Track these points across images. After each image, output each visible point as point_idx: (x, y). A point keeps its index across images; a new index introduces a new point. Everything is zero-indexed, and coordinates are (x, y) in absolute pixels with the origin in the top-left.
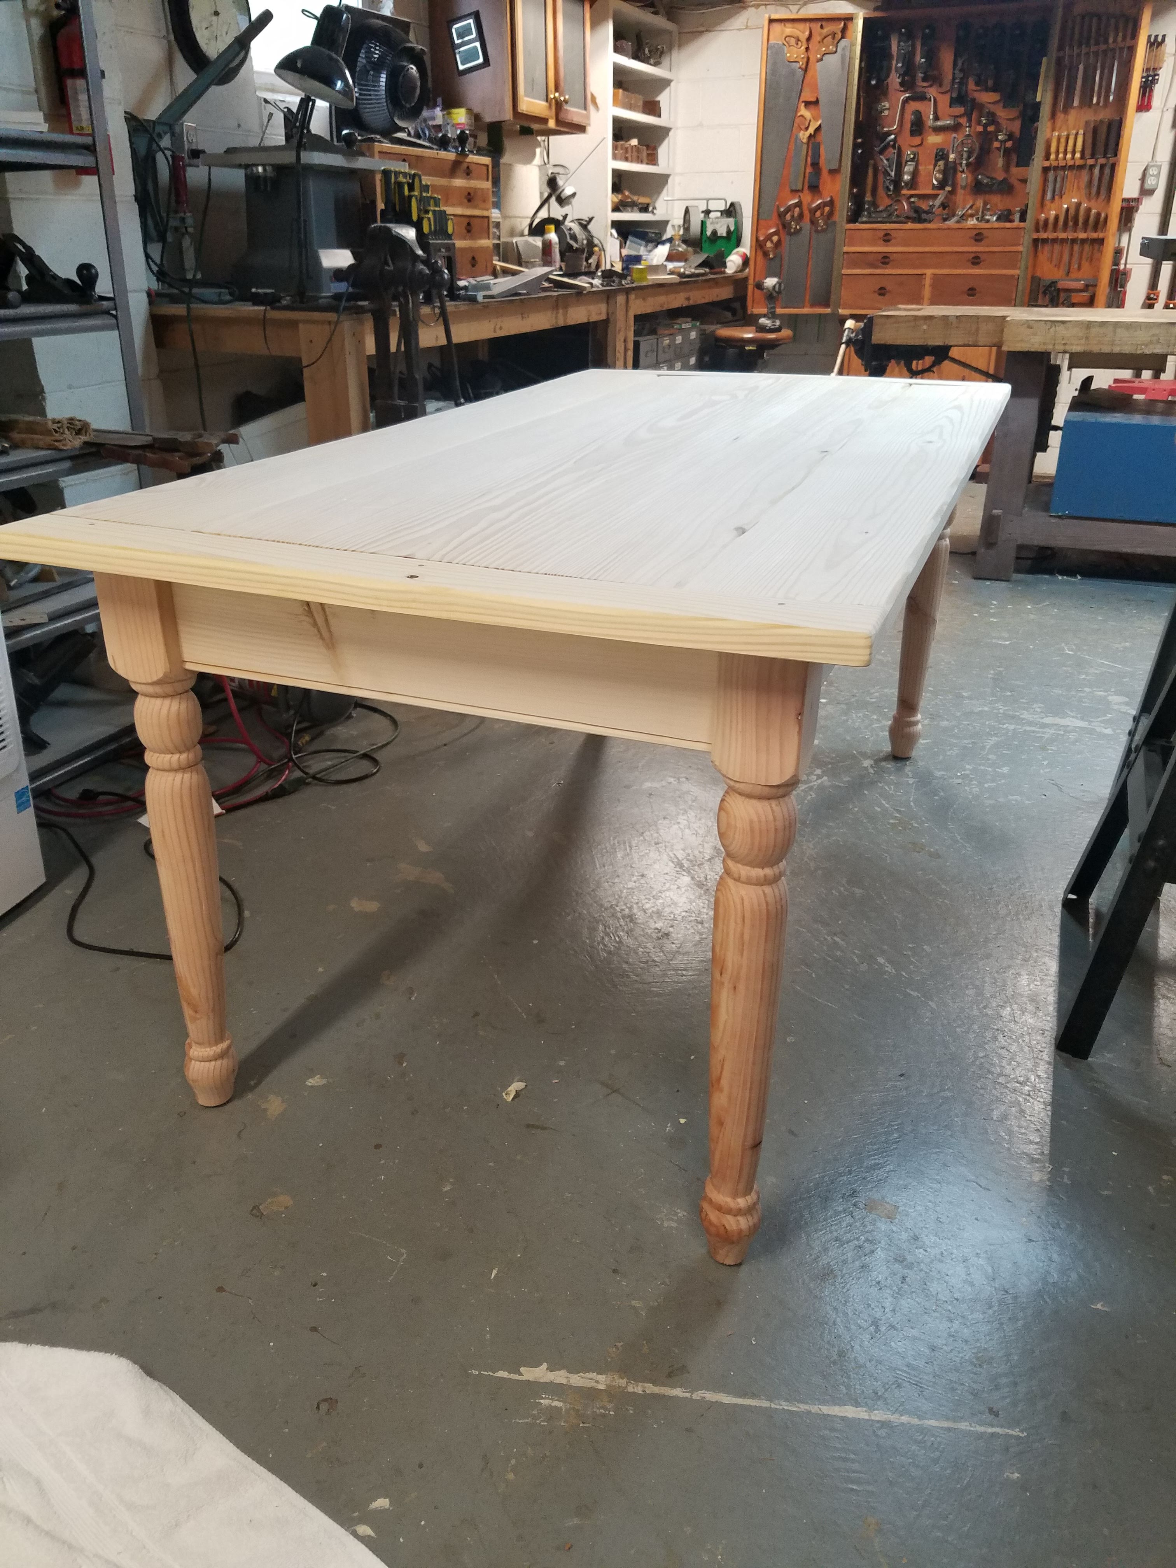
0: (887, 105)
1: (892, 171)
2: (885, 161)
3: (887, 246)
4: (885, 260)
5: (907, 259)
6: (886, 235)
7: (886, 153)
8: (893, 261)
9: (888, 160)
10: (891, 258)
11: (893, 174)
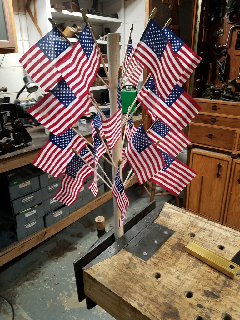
0: (222, 31)
1: (223, 69)
2: (220, 64)
3: (214, 112)
4: (213, 120)
5: (225, 122)
6: (214, 106)
7: (221, 59)
8: (217, 121)
9: (221, 63)
10: (217, 119)
11: (223, 71)
